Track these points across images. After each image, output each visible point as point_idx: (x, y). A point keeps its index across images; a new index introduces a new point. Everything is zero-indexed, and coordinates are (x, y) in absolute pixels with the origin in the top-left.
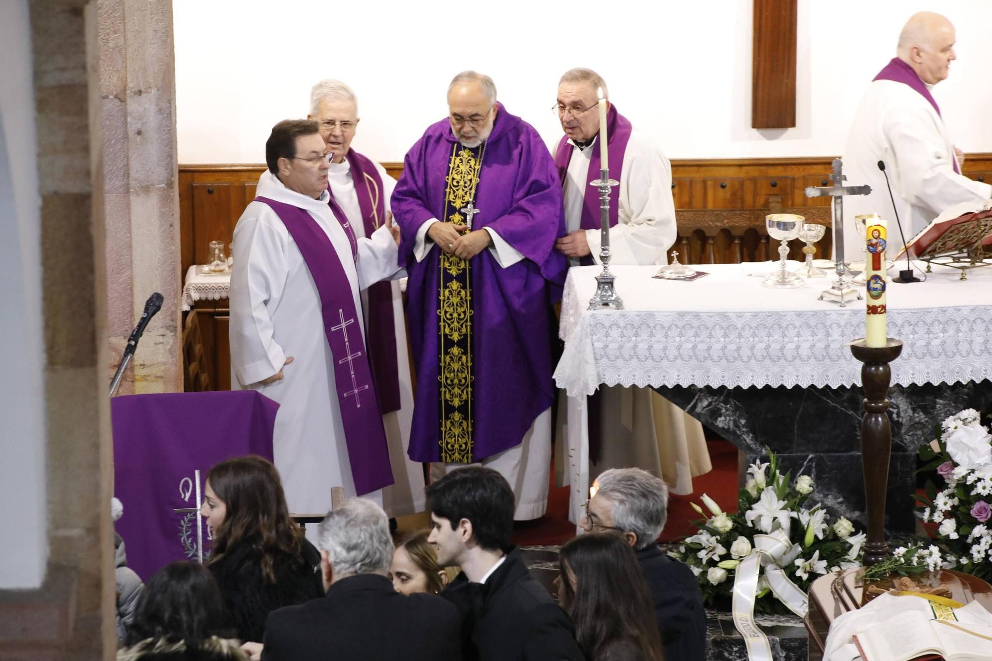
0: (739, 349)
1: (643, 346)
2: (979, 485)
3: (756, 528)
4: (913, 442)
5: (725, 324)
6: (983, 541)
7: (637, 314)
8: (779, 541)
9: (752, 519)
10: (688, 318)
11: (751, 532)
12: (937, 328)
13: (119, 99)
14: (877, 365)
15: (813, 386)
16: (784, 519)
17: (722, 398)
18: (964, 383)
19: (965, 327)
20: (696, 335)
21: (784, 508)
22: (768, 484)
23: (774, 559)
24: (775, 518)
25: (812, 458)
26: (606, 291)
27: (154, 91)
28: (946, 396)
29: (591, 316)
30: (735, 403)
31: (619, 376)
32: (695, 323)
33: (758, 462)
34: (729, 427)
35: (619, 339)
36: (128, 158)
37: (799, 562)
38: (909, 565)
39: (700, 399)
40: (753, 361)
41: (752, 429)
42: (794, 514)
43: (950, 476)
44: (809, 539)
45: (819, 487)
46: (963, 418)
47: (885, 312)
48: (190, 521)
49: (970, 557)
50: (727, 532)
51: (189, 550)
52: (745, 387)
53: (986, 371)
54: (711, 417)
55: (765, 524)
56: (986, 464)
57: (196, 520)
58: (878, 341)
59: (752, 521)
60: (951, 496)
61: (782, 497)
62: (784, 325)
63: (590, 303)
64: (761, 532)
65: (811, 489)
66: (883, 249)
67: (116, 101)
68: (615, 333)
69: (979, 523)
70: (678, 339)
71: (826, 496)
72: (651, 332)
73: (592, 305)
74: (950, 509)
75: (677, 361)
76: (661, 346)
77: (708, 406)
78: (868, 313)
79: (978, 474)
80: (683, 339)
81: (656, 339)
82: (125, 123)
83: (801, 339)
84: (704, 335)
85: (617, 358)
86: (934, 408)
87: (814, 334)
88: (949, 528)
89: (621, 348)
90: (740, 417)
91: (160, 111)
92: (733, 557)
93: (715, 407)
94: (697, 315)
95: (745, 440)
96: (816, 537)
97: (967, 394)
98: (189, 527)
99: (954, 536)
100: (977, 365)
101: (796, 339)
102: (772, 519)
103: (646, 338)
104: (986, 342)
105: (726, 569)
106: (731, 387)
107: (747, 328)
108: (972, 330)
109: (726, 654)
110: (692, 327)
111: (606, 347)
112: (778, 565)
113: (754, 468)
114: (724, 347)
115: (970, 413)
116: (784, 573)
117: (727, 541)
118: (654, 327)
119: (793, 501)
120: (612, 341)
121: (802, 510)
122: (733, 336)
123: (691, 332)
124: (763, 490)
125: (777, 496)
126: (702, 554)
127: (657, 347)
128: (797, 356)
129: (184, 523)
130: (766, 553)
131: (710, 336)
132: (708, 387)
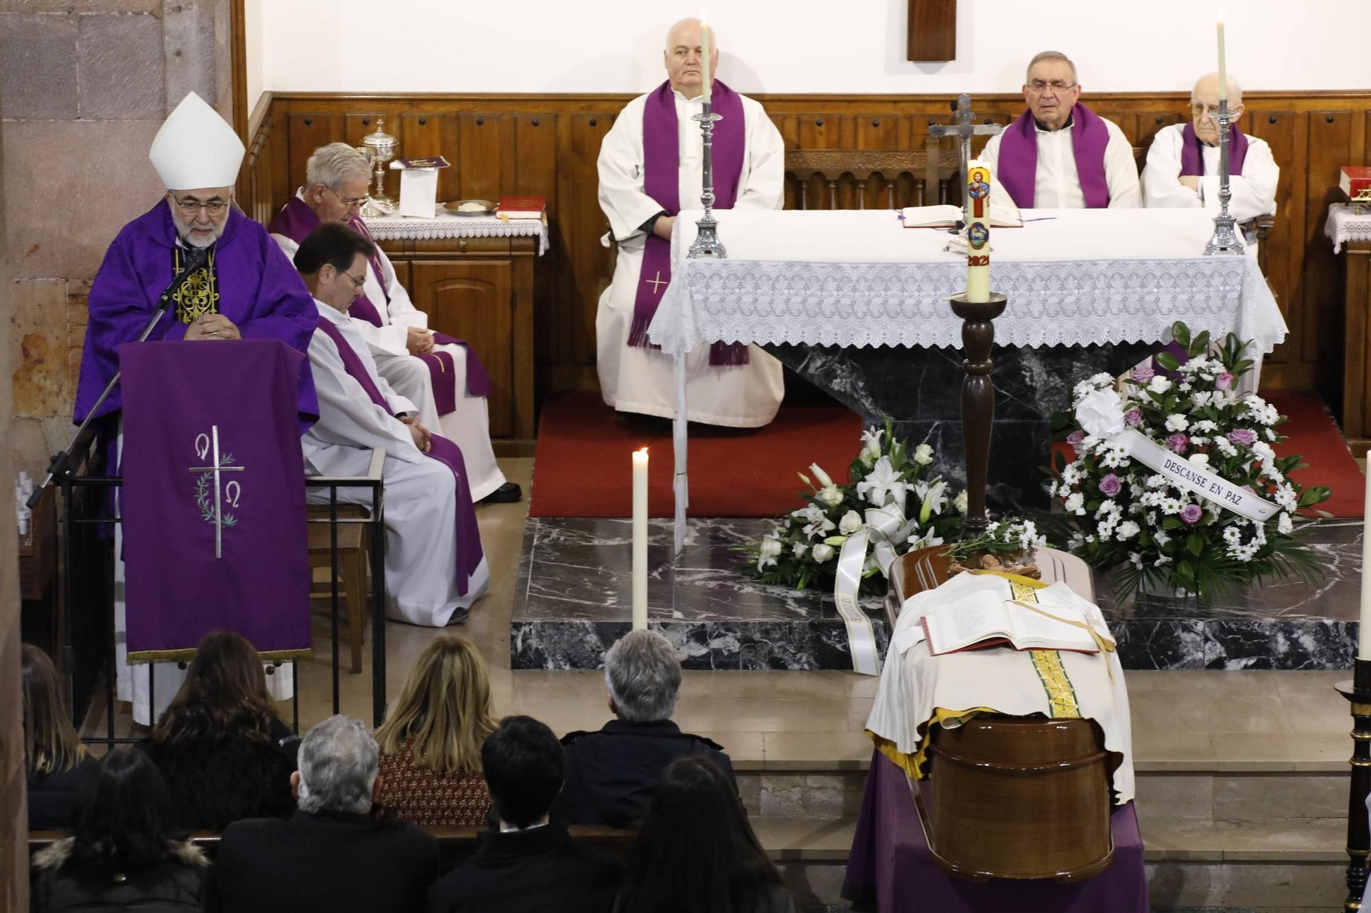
0: (853, 304)
1: (747, 299)
2: (1109, 456)
3: (869, 501)
4: (1048, 409)
5: (838, 276)
6: (1110, 517)
7: (741, 263)
8: (892, 516)
9: (865, 491)
10: (797, 269)
11: (863, 506)
12: (1071, 283)
13: (155, 16)
14: (979, 322)
15: (935, 346)
16: (899, 492)
17: (837, 358)
18: (1100, 345)
19: (1101, 283)
20: (806, 288)
21: (899, 480)
22: (884, 453)
23: (886, 535)
24: (888, 491)
25: (938, 425)
26: (708, 238)
27: (195, 8)
28: (1083, 359)
29: (690, 265)
30: (852, 365)
31: (721, 331)
32: (806, 275)
33: (873, 428)
34: (845, 389)
35: (721, 291)
36: (164, 80)
37: (913, 539)
38: (1001, 541)
39: (812, 359)
40: (869, 318)
41: (871, 393)
42: (911, 487)
43: (1080, 447)
44: (925, 514)
45: (946, 458)
46: (1095, 382)
47: (988, 263)
48: (207, 481)
49: (1096, 534)
50: (837, 505)
51: (206, 513)
52: (860, 346)
53: (1124, 331)
54: (825, 379)
55: (878, 497)
56: (1117, 434)
57: (213, 480)
58: (979, 296)
59: (865, 494)
60: (1080, 468)
61: (897, 467)
62: (903, 278)
63: (690, 251)
64: (873, 506)
65: (931, 459)
66: (986, 194)
67: (152, 18)
68: (716, 284)
69: (1107, 498)
70: (786, 291)
71: (953, 467)
72: (757, 284)
73: (692, 253)
74: (1077, 482)
75: (785, 316)
76: (767, 299)
77: (822, 366)
78: (970, 265)
79: (1107, 445)
80: (792, 292)
81: (762, 291)
82: (162, 43)
83: (922, 293)
84: (815, 288)
85: (719, 311)
86: (1070, 371)
87: (936, 289)
88: (1076, 503)
89: (722, 300)
90: (858, 379)
91: (202, 30)
92: (842, 533)
93: (830, 368)
94: (807, 265)
95: (864, 405)
96: (933, 512)
97: (1106, 357)
98: (206, 488)
99: (1081, 512)
100: (1114, 325)
101: (917, 294)
102: (885, 492)
103: (751, 290)
104: (1125, 300)
105: (832, 546)
106: (844, 346)
107: (862, 281)
108: (1109, 286)
109: (824, 639)
110: (802, 279)
111: (706, 300)
112: (892, 542)
113: (867, 436)
114: (838, 302)
115: (1104, 377)
116: (894, 551)
117: (835, 515)
118: (760, 279)
119: (910, 472)
120: (714, 294)
121: (920, 482)
122: (847, 289)
123: (801, 284)
124: (877, 459)
125: (892, 466)
126: (808, 529)
127: (763, 300)
128: (917, 313)
129: (201, 484)
130: (878, 529)
131: (822, 289)
132: (819, 345)
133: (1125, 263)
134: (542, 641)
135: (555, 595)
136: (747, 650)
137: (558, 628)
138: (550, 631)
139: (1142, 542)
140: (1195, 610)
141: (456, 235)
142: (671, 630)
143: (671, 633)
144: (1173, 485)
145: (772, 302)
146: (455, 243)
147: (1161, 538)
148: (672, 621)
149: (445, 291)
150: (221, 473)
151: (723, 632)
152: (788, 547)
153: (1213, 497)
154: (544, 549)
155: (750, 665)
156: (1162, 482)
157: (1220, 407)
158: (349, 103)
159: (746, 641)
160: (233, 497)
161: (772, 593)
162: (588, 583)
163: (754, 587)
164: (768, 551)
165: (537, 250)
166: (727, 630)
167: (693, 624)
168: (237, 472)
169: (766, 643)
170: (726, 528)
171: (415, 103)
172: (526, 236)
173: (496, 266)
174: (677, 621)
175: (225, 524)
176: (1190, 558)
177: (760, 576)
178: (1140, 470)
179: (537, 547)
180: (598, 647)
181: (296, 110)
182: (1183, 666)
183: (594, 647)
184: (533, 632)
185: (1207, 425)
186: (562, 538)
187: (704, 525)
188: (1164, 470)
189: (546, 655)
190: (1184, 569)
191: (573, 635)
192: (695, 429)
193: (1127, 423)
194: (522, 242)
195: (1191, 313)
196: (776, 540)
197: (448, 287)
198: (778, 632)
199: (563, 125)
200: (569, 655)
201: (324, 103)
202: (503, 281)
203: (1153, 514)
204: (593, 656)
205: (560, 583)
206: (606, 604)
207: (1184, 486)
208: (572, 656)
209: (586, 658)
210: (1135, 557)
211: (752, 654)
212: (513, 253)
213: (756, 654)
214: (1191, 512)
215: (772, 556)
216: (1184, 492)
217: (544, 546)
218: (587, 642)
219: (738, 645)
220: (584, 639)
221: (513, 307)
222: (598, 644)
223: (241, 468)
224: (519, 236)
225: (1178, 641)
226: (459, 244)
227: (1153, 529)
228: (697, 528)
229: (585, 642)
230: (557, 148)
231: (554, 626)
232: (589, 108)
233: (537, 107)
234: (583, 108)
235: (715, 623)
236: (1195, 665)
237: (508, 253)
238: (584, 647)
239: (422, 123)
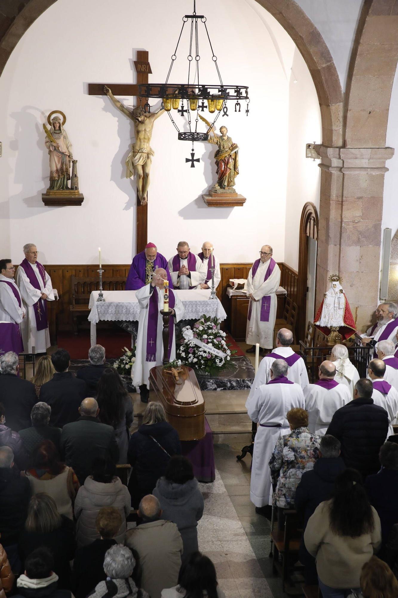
1: (110, 311)
2: (190, 344)
6: (191, 357)
7: (109, 303)
14: (166, 316)
17: (129, 323)
18: (187, 320)
26: (101, 297)
29: (97, 303)
30: (132, 325)
35: (104, 309)
38: (174, 364)
39: (124, 324)
43: (184, 342)
49: (188, 361)
50: (130, 356)
53: (192, 317)
54: (127, 328)
56: (192, 339)
60: (184, 347)
66: (168, 288)
68: (103, 307)
69: (190, 353)
73: (97, 300)
74: (184, 350)
77: (126, 325)
79: (190, 342)
81: (113, 309)
85: (104, 314)
86: (180, 325)
88: (183, 355)
89: (104, 311)
90: (134, 328)
93: (128, 325)
99: (184, 356)
100: (190, 315)
103: (111, 309)
104: (192, 310)
108: (189, 307)
109: (130, 386)
115: (188, 327)
117: (130, 358)
118: (113, 306)
120: (102, 310)
126: (124, 362)
132: (126, 321)
133: (192, 302)
139: (198, 363)
140: (209, 377)
144: (205, 350)
147: (202, 362)
153: (213, 353)
156: (202, 349)
157: (214, 333)
176: (209, 366)
178: (197, 347)
182: (208, 390)
185: (212, 337)
188: (203, 347)
190: (207, 368)
193: (194, 337)
195: (206, 312)
196: (117, 364)
199: (61, 272)
203: (201, 356)
207: (207, 350)
210: (197, 366)
214: (209, 356)
216: (207, 352)
225: (207, 384)
227: (201, 360)
233: (55, 268)
236: (210, 389)
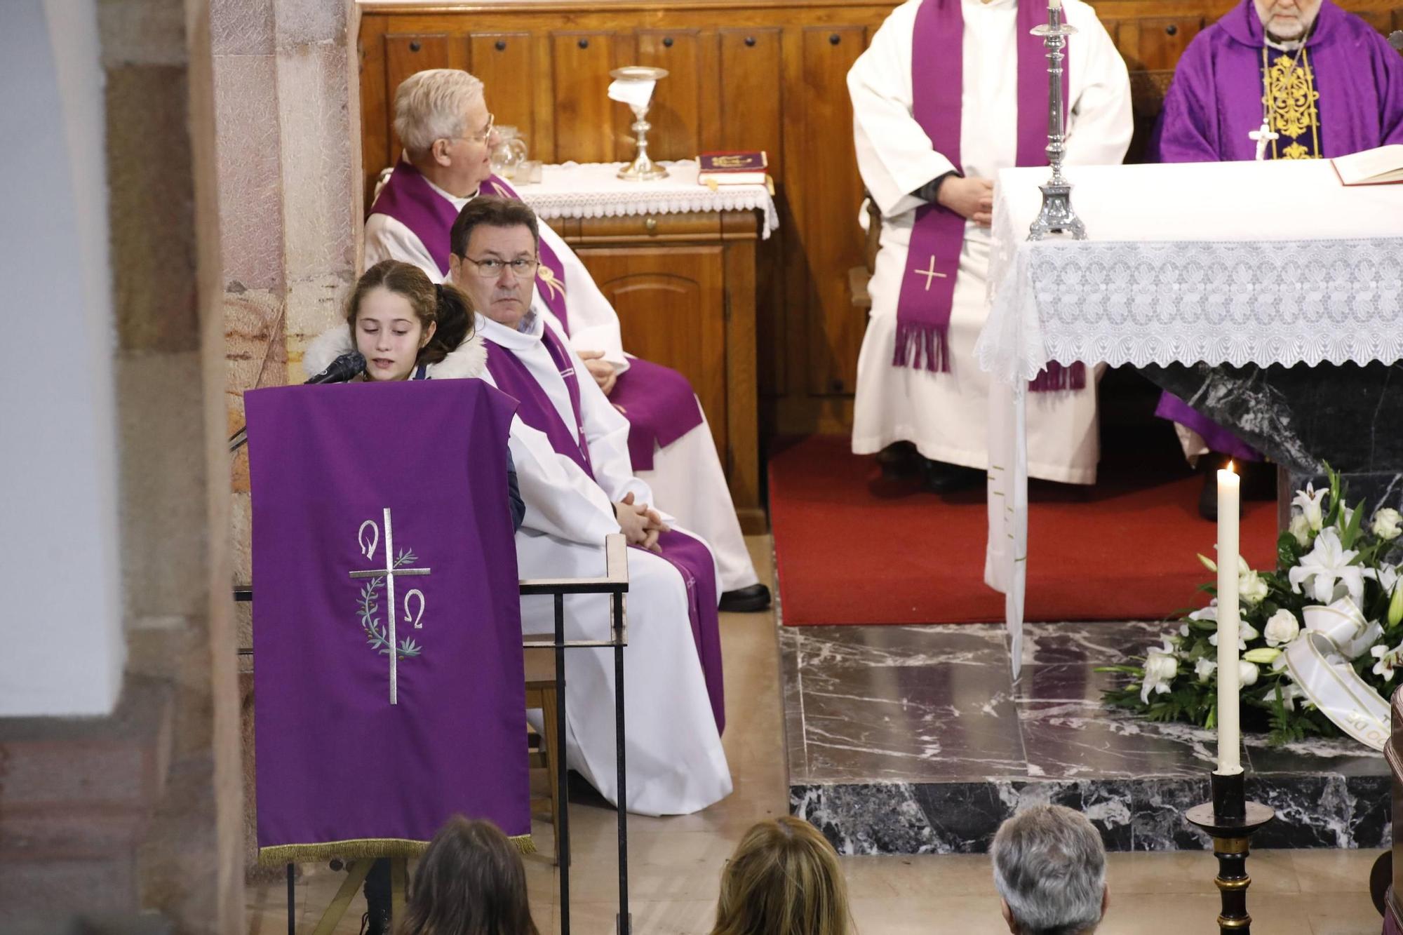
0: (1277, 302)
1: (1118, 299)
3: (1307, 595)
5: (1254, 262)
7: (1109, 246)
8: (1346, 617)
9: (1301, 580)
10: (1192, 252)
11: (1299, 603)
16: (1354, 579)
17: (1250, 383)
20: (1207, 280)
21: (1353, 563)
22: (1327, 523)
23: (1337, 645)
24: (1338, 580)
25: (1400, 480)
26: (1058, 210)
29: (1032, 251)
30: (1271, 390)
31: (1079, 348)
32: (1205, 260)
33: (1310, 487)
34: (1261, 429)
35: (1079, 288)
37: (1379, 651)
39: (1213, 386)
40: (1301, 322)
41: (1301, 432)
42: (1371, 573)
44: (1395, 614)
48: (376, 590)
50: (1259, 603)
51: (374, 637)
52: (1288, 364)
54: (1232, 414)
55: (1322, 589)
57: (385, 589)
59: (1300, 585)
61: (1350, 544)
62: (1353, 261)
63: (1031, 229)
64: (1315, 602)
65: (1399, 530)
68: (1072, 278)
70: (1176, 286)
72: (1132, 276)
73: (1034, 232)
75: (1175, 322)
76: (1148, 299)
77: (1226, 396)
80: (1184, 286)
81: (1140, 287)
83: (1382, 284)
84: (1219, 279)
85: (1075, 318)
89: (1081, 302)
90: (1279, 414)
92: (1269, 643)
93: (1239, 397)
94: (1207, 247)
95: (1288, 451)
98: (374, 601)
101: (1373, 284)
102: (1333, 581)
103: (1124, 286)
105: (1255, 663)
106: (1264, 365)
107: (1291, 268)
110: (1199, 267)
111: (1057, 301)
112: (1343, 655)
113: (1303, 498)
114: (1253, 300)
116: (1352, 669)
117: (1259, 616)
118: (1137, 268)
119: (1368, 551)
120: (1068, 292)
121: (1384, 565)
122: (1268, 280)
123: (1198, 276)
124: (1318, 533)
125: (1342, 542)
127: (1142, 300)
128: (1375, 313)
129: (367, 595)
130: (1324, 636)
131: (1230, 281)
132: (1226, 366)
134: (836, 813)
135: (846, 743)
136: (1141, 821)
137: (858, 794)
138: (848, 798)
141: (642, 211)
142: (1028, 793)
143: (1026, 797)
145: (1155, 302)
146: (639, 223)
148: (1028, 780)
149: (626, 294)
150: (396, 578)
151: (1105, 794)
152: (1187, 666)
154: (815, 674)
155: (1146, 845)
158: (475, 18)
159: (1141, 808)
160: (414, 614)
161: (1169, 734)
162: (891, 725)
163: (1140, 726)
164: (1157, 673)
165: (760, 229)
166: (1111, 792)
167: (1059, 784)
168: (419, 576)
169: (1169, 810)
170: (1077, 636)
171: (572, 16)
172: (745, 210)
173: (700, 256)
174: (1036, 780)
175: (403, 654)
177: (1146, 710)
179: (805, 672)
180: (920, 820)
181: (397, 30)
183: (914, 820)
184: (823, 799)
186: (839, 657)
187: (1045, 634)
189: (843, 834)
191: (882, 804)
192: (1039, 490)
194: (738, 219)
196: (1171, 655)
197: (630, 288)
198: (1187, 793)
199: (791, 45)
200: (876, 833)
201: (439, 18)
202: (711, 278)
204: (912, 833)
205: (849, 725)
206: (924, 756)
208: (880, 835)
209: (901, 837)
211: (1149, 828)
212: (726, 236)
213: (1156, 826)
215: (1163, 680)
217: (816, 670)
218: (903, 814)
219: (1127, 813)
220: (898, 808)
221: (726, 317)
222: (920, 815)
223: (426, 570)
224: (734, 211)
226: (645, 223)
228: (1036, 638)
229: (899, 814)
230: (782, 78)
231: (853, 790)
232: (830, 17)
233: (748, 19)
234: (819, 19)
235: (1093, 782)
237: (717, 236)
238: (898, 821)
239: (583, 45)
